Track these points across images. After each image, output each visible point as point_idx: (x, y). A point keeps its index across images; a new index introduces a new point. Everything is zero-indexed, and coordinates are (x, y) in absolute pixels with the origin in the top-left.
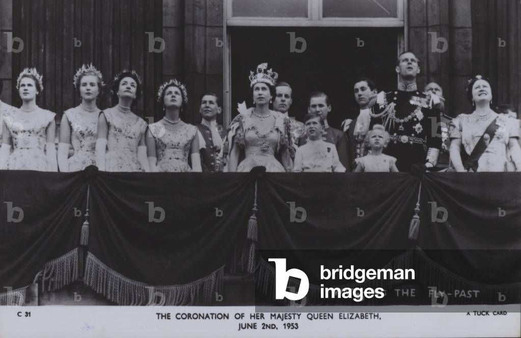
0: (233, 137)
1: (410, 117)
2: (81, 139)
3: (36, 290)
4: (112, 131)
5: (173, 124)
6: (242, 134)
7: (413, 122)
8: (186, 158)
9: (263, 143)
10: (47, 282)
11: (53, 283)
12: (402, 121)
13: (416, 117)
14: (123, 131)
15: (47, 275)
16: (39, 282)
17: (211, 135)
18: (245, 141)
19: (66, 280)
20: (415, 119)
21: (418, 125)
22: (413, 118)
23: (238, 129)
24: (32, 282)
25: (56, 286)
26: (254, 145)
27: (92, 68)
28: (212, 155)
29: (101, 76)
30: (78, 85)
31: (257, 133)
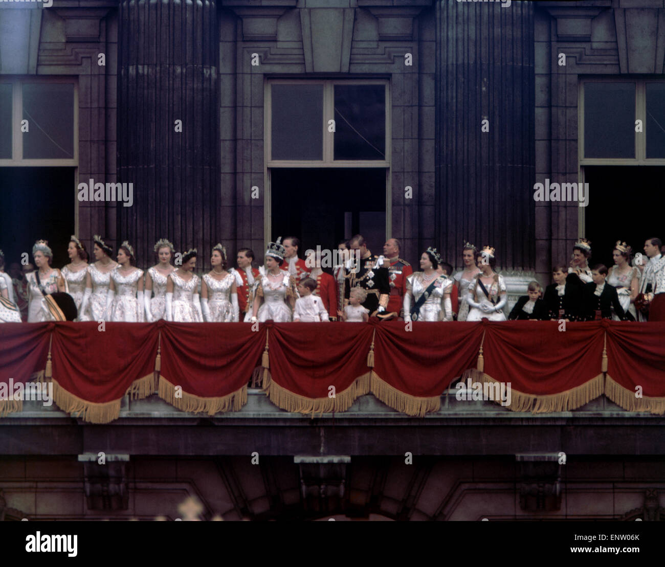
0: (256, 290)
1: (364, 277)
2: (159, 288)
3: (127, 400)
4: (176, 288)
5: (219, 275)
6: (261, 288)
7: (366, 280)
8: (228, 297)
9: (275, 295)
10: (134, 394)
11: (138, 394)
12: (359, 280)
13: (368, 276)
14: (184, 288)
15: (135, 389)
16: (129, 394)
17: (246, 276)
18: (263, 293)
19: (147, 393)
20: (368, 278)
21: (371, 281)
22: (366, 277)
23: (258, 285)
24: (124, 394)
25: (140, 397)
26: (270, 295)
27: (166, 241)
28: (247, 290)
29: (172, 246)
30: (157, 253)
31: (270, 287)
